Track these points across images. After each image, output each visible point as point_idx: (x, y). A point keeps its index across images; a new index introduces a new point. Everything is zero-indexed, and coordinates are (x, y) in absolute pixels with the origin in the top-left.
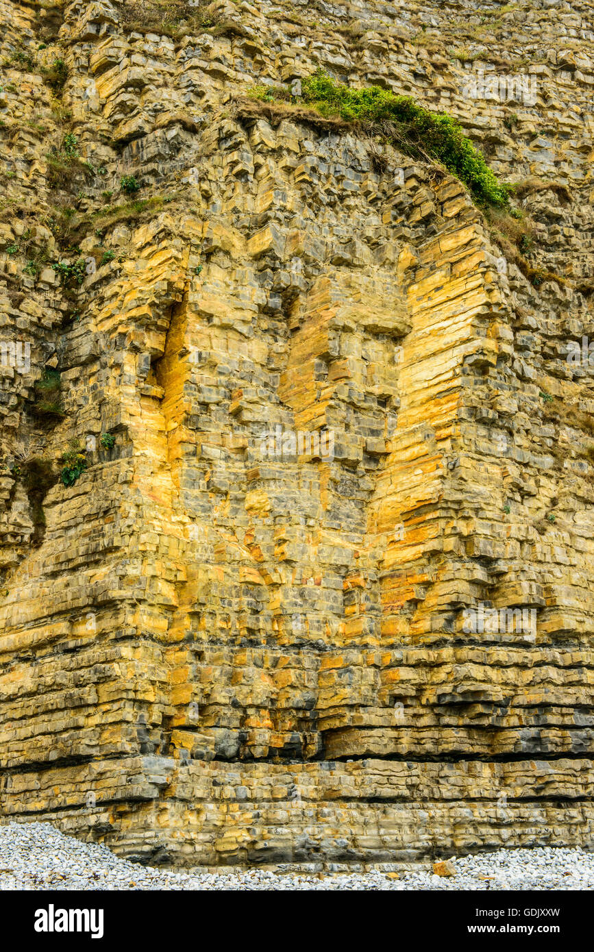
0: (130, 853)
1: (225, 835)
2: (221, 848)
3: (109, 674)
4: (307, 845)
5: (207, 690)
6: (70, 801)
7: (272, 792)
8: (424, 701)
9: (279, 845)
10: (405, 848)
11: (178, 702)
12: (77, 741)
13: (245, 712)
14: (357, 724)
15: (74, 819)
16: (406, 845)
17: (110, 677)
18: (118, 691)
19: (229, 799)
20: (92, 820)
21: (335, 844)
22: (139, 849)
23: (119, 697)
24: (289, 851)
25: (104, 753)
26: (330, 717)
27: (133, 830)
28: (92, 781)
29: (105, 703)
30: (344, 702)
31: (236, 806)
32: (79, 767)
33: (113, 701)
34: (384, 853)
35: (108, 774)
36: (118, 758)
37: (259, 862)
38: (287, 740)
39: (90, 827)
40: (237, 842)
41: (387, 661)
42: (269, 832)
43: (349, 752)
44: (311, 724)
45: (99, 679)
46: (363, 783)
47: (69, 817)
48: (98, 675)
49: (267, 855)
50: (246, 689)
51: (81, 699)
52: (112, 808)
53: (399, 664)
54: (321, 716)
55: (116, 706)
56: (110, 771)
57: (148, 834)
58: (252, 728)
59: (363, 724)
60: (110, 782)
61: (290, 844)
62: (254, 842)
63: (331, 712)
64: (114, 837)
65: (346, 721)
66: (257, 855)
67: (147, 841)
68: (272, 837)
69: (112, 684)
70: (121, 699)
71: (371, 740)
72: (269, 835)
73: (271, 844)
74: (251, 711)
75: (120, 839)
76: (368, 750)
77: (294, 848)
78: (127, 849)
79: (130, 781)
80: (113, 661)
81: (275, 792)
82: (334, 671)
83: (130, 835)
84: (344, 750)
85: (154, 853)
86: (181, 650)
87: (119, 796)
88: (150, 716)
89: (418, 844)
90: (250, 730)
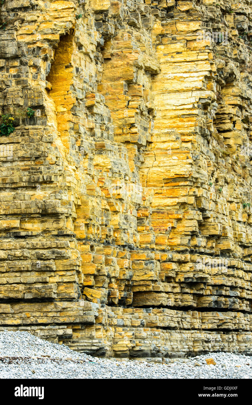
0: (82, 350)
1: (118, 343)
2: (116, 349)
3: (64, 255)
4: (155, 349)
5: (99, 268)
6: (40, 321)
7: (131, 322)
8: (177, 280)
9: (145, 349)
10: (179, 351)
11: (87, 273)
12: (50, 290)
13: (110, 280)
14: (156, 290)
15: (46, 331)
16: (180, 350)
17: (64, 257)
18: (71, 265)
19: (116, 325)
20: (61, 332)
21: (164, 349)
22: (89, 348)
23: (72, 268)
24: (149, 352)
25: (60, 297)
26: (140, 285)
27: (82, 338)
28: (57, 312)
29: (60, 271)
30: (150, 278)
31: (121, 329)
32: (44, 304)
33: (67, 271)
34: (174, 353)
35: (69, 309)
36: (70, 301)
37: (134, 357)
38: (122, 296)
39: (57, 335)
40: (127, 347)
41: (164, 258)
42: (139, 342)
43: (149, 303)
44: (130, 288)
45: (56, 257)
46: (163, 320)
47: (41, 329)
48: (56, 255)
49: (139, 353)
50: (112, 268)
51: (47, 267)
52: (71, 327)
53: (171, 260)
54: (135, 284)
55: (69, 273)
56: (70, 308)
57: (94, 341)
58: (113, 288)
59: (160, 290)
60: (71, 313)
61: (149, 348)
62: (133, 347)
63: (142, 283)
64: (70, 341)
65: (151, 288)
66: (135, 353)
67: (95, 344)
68: (143, 345)
69: (65, 261)
70: (73, 270)
71: (163, 299)
72: (140, 344)
73: (142, 348)
74: (113, 280)
75: (73, 342)
76: (162, 304)
77: (151, 350)
78: (80, 348)
79: (85, 314)
80: (64, 248)
81: (133, 323)
82: (143, 262)
83: (82, 341)
84: (146, 302)
85: (97, 350)
86: (84, 244)
87: (78, 321)
88: (80, 280)
89: (184, 350)
90: (112, 290)
